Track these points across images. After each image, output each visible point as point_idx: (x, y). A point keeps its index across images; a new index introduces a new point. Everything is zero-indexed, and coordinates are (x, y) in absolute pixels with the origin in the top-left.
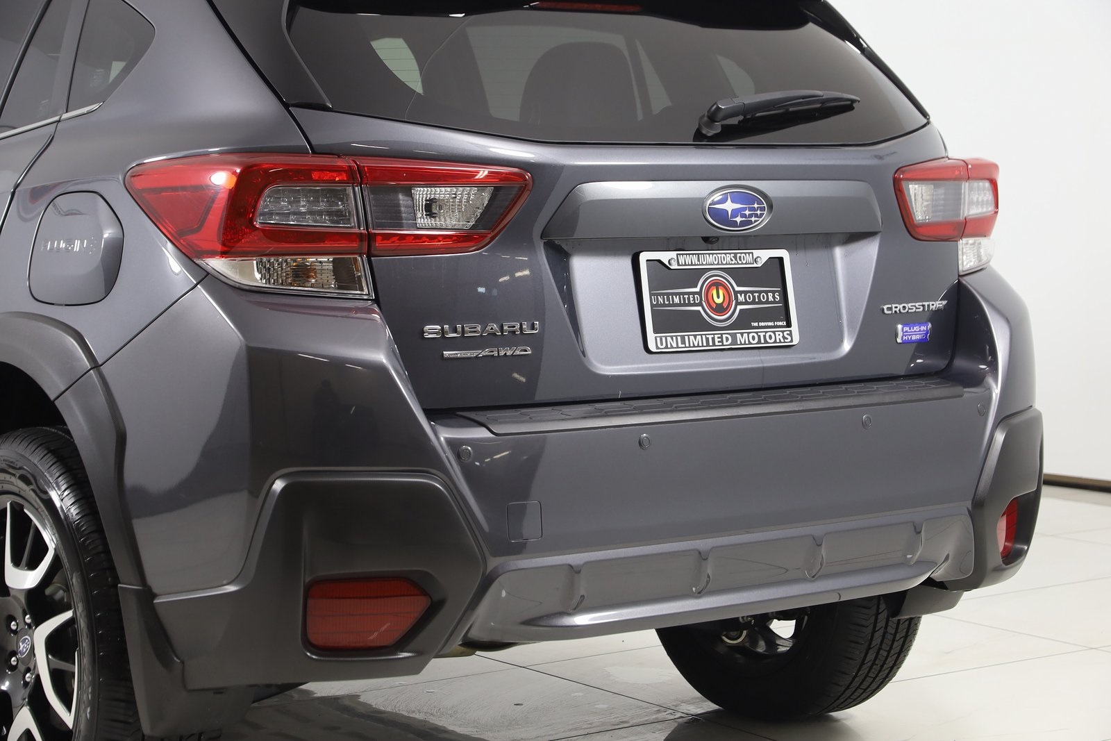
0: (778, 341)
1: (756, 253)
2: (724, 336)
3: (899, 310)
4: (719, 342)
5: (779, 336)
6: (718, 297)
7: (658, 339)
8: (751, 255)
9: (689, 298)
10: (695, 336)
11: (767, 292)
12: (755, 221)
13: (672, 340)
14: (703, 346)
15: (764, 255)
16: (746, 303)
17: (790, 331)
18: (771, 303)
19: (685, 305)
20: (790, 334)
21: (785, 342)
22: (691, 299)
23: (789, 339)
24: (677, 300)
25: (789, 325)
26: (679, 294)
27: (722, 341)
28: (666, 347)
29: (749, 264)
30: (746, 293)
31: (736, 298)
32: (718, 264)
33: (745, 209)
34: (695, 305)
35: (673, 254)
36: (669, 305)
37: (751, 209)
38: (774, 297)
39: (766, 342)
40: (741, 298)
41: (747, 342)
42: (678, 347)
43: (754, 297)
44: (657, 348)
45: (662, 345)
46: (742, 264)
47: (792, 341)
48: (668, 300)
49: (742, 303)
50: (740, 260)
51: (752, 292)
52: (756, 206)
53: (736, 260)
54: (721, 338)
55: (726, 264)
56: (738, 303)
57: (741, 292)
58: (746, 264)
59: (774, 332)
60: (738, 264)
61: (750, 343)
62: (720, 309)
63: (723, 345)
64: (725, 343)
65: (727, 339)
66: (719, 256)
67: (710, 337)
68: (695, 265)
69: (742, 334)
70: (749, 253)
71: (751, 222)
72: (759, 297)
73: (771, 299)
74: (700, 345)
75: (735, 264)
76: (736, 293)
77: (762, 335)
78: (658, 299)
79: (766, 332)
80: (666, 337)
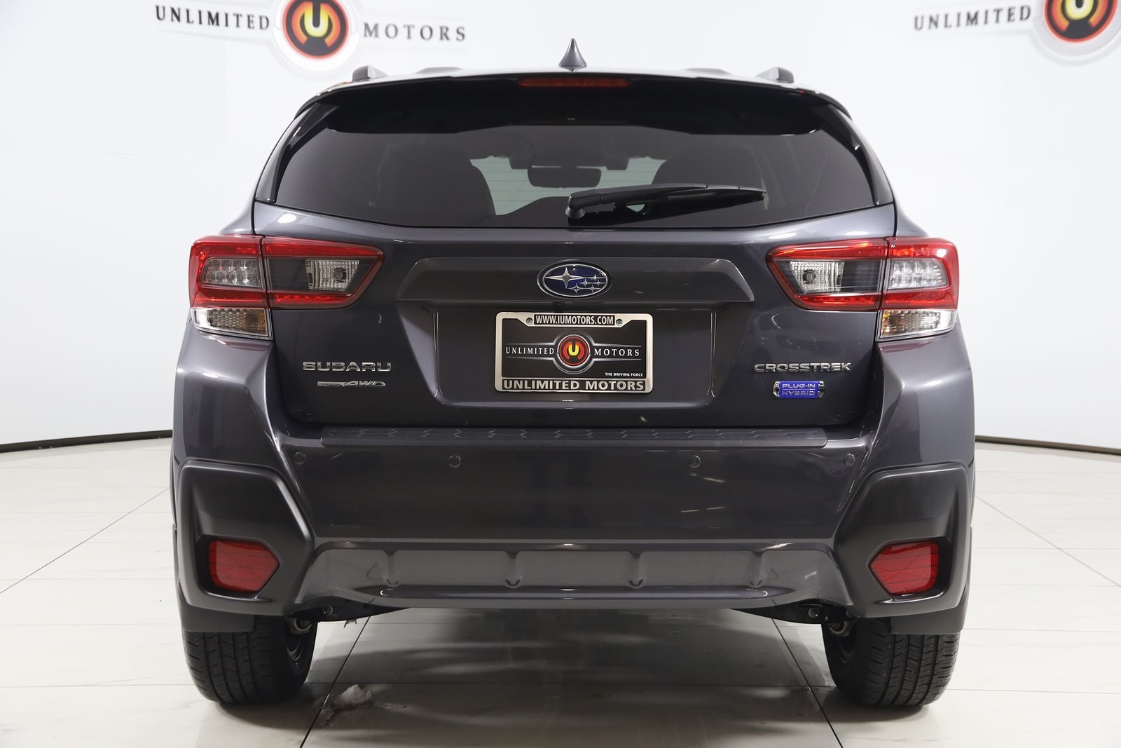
0: (629, 388)
1: (618, 316)
2: (572, 383)
3: (776, 369)
4: (566, 387)
5: (631, 385)
6: (574, 350)
7: (506, 382)
8: (612, 318)
9: (543, 351)
10: (542, 381)
11: (626, 349)
12: (595, 291)
13: (519, 385)
14: (549, 389)
15: (626, 318)
16: (603, 356)
17: (644, 382)
18: (630, 357)
19: (538, 355)
20: (644, 384)
21: (636, 390)
22: (545, 351)
23: (642, 387)
24: (530, 351)
25: (645, 376)
26: (534, 347)
27: (569, 387)
28: (513, 388)
29: (609, 324)
30: (603, 348)
31: (593, 352)
32: (577, 324)
33: (583, 280)
34: (549, 356)
35: (531, 315)
36: (522, 355)
37: (588, 280)
38: (633, 353)
39: (616, 388)
40: (598, 352)
41: (596, 388)
42: (523, 388)
43: (612, 352)
44: (504, 388)
45: (508, 385)
46: (602, 324)
47: (644, 389)
48: (522, 351)
49: (598, 357)
50: (600, 321)
51: (610, 348)
52: (595, 278)
53: (596, 321)
54: (569, 383)
55: (585, 324)
56: (593, 356)
57: (598, 348)
58: (606, 324)
59: (626, 382)
60: (598, 324)
61: (598, 389)
62: (574, 360)
63: (570, 389)
64: (572, 387)
65: (575, 385)
66: (579, 317)
67: (558, 383)
68: (553, 324)
69: (591, 382)
70: (610, 316)
71: (590, 291)
72: (617, 352)
73: (630, 353)
74: (547, 387)
75: (594, 324)
76: (593, 348)
77: (613, 383)
78: (511, 349)
79: (617, 381)
80: (513, 381)
